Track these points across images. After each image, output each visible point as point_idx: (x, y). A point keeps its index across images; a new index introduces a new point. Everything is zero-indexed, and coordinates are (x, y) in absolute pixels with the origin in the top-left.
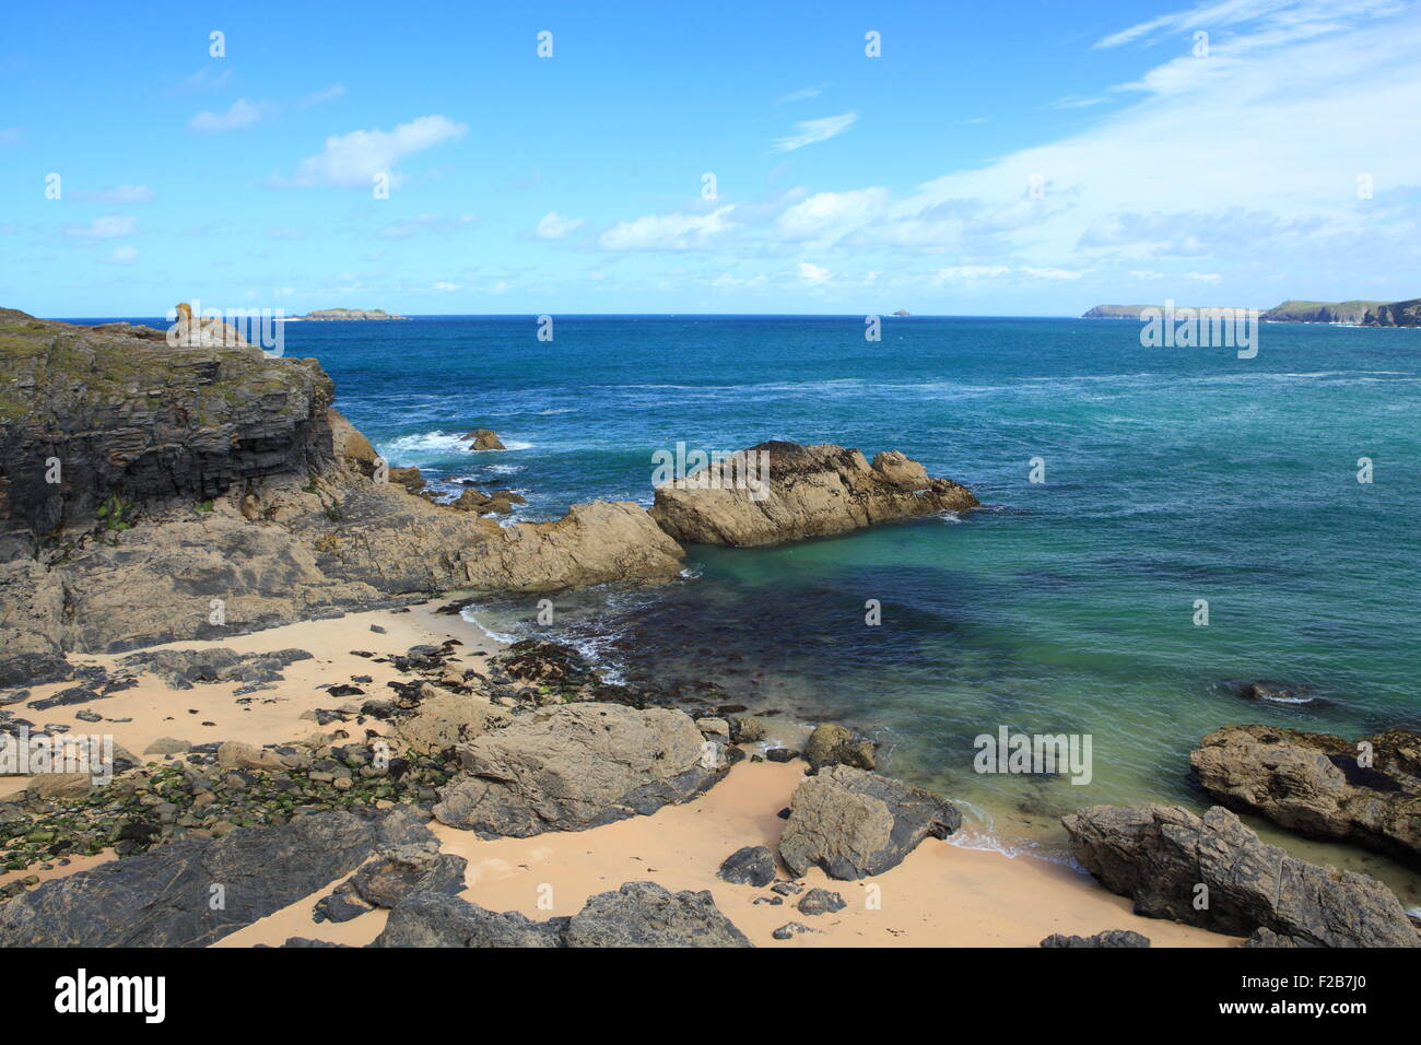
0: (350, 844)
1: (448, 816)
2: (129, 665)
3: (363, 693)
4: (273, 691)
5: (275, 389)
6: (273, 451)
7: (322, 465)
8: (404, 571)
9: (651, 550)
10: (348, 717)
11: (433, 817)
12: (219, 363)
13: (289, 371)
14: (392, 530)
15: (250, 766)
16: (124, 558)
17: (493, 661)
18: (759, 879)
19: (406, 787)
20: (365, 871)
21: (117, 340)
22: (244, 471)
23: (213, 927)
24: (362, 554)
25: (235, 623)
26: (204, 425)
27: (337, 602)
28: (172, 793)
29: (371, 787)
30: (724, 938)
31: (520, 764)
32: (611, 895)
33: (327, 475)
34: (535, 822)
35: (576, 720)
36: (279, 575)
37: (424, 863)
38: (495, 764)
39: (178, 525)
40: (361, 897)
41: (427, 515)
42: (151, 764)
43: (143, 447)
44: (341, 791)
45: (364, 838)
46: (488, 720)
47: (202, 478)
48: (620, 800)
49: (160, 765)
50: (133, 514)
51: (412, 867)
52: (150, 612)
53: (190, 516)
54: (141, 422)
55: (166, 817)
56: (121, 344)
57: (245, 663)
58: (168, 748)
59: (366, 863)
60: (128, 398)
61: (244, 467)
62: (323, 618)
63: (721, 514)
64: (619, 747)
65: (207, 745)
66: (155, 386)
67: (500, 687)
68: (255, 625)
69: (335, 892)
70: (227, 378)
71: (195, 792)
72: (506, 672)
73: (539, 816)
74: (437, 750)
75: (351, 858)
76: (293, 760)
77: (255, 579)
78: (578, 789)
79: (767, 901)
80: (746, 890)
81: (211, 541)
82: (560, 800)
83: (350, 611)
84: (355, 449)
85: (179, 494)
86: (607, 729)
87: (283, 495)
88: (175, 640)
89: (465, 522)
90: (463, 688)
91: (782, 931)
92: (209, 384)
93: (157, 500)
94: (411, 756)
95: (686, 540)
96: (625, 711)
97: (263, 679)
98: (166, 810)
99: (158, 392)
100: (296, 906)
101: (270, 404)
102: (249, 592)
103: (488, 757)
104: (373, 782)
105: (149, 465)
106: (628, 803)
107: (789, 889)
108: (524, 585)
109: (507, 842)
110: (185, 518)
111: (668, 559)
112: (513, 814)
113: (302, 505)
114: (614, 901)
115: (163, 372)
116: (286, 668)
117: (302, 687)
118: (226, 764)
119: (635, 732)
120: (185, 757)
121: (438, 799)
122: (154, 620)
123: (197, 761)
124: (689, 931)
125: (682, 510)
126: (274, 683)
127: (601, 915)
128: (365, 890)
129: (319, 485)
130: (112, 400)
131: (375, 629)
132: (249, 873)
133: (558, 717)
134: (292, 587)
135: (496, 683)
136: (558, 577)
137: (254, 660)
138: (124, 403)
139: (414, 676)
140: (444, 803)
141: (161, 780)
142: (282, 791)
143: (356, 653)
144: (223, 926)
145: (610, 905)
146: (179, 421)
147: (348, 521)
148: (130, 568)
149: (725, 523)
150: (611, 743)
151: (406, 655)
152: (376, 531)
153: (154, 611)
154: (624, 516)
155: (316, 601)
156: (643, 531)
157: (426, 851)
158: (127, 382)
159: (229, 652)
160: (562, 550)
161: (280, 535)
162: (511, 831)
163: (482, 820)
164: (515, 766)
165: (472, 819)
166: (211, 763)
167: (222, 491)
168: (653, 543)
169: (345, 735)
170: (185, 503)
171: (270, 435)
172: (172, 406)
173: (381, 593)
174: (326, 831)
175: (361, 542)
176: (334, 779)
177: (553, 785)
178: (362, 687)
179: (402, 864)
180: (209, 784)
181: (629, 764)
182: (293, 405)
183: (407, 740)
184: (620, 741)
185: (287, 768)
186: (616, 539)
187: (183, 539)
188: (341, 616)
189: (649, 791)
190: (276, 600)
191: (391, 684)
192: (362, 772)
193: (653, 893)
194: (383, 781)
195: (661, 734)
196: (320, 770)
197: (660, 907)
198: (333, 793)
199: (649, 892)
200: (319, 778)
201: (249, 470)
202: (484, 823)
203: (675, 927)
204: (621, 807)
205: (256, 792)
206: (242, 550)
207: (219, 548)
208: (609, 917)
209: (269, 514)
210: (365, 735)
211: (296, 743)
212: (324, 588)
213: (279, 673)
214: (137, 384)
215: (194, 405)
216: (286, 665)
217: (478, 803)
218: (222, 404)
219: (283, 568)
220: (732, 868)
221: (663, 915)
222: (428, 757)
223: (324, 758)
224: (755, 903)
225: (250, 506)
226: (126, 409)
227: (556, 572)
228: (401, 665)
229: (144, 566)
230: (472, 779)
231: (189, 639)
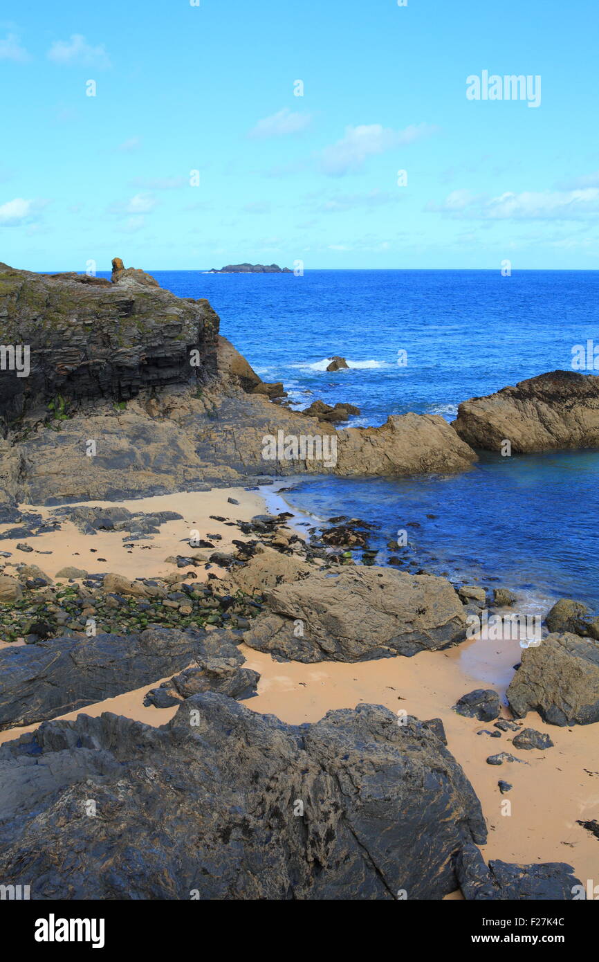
0: (177, 654)
1: (253, 641)
2: (57, 515)
3: (213, 547)
4: (150, 540)
5: (173, 321)
6: (171, 367)
7: (207, 379)
8: (258, 460)
9: (449, 453)
10: (199, 563)
11: (242, 641)
12: (133, 301)
13: (185, 308)
14: (253, 429)
15: (123, 592)
16: (63, 439)
17: (313, 530)
18: (485, 716)
19: (230, 618)
20: (184, 674)
21: (65, 284)
22: (150, 380)
23: (74, 700)
24: (230, 445)
25: (132, 490)
26: (122, 346)
27: (206, 480)
28: (68, 605)
29: (205, 615)
30: (435, 756)
31: (309, 607)
32: (347, 711)
33: (209, 386)
34: (318, 652)
35: (358, 578)
36: (167, 458)
37: (225, 672)
38: (291, 606)
39: (101, 418)
40: (179, 692)
41: (280, 419)
42: (59, 585)
43: (79, 362)
44: (183, 616)
45: (187, 650)
46: (300, 574)
47: (120, 385)
48: (385, 643)
49: (65, 585)
50: (71, 409)
51: (216, 675)
52: (75, 479)
53: (110, 412)
54: (78, 343)
55: (61, 621)
56: (67, 287)
57: (135, 519)
58: (71, 574)
59: (187, 668)
60: (70, 326)
61: (150, 378)
62: (195, 490)
63: (509, 428)
64: (389, 601)
65: (97, 574)
66: (89, 318)
67: (315, 551)
68: (146, 493)
69: (161, 687)
70: (140, 312)
71: (83, 607)
72: (322, 540)
73: (321, 649)
74: (258, 593)
75: (177, 663)
76: (153, 590)
77: (150, 460)
78: (352, 630)
79: (488, 733)
80: (474, 722)
81: (122, 430)
82: (338, 638)
83: (215, 487)
84: (238, 369)
85: (103, 396)
86: (382, 587)
87: (176, 400)
88: (91, 500)
89: (308, 425)
90: (287, 549)
91: (495, 758)
92: (125, 316)
93: (88, 400)
94: (239, 595)
95: (480, 447)
96: (400, 574)
97: (144, 531)
98: (61, 615)
99: (91, 322)
100: (133, 693)
101: (169, 332)
102: (144, 469)
103: (285, 600)
104: (207, 611)
105: (83, 375)
106: (392, 646)
107: (509, 726)
108: (348, 475)
109: (295, 665)
110: (106, 413)
111: (462, 461)
112: (302, 645)
113: (190, 407)
114: (348, 716)
115: (95, 307)
116: (163, 525)
117: (170, 539)
118: (108, 589)
119: (404, 591)
120: (82, 581)
121: (248, 628)
122: (77, 484)
123: (88, 584)
124: (405, 747)
125: (478, 423)
126: (152, 535)
127: (335, 725)
128: (181, 687)
129: (204, 393)
130: (59, 327)
131: (230, 501)
132: (102, 665)
133: (344, 575)
134: (176, 467)
135: (313, 547)
136: (374, 470)
137: (141, 518)
138: (67, 329)
139: (253, 537)
140: (251, 631)
141: (63, 595)
142: (142, 612)
143: (214, 518)
144: (81, 700)
145: (344, 719)
146: (104, 343)
147: (223, 420)
148: (66, 447)
149: (513, 435)
150: (384, 598)
151: (249, 521)
152: (242, 429)
153: (78, 479)
154: (429, 425)
155: (192, 478)
156: (444, 438)
157: (228, 664)
158: (70, 314)
159: (124, 510)
160: (379, 449)
161: (171, 429)
162: (297, 657)
163: (277, 646)
164: (306, 608)
165: (270, 645)
166: (98, 587)
167: (134, 396)
168: (452, 447)
169: (194, 576)
170: (107, 403)
171: (168, 355)
172: (100, 332)
173: (240, 475)
174: (161, 642)
175: (229, 436)
176: (180, 606)
177: (333, 626)
178: (214, 542)
179: (210, 672)
180: (93, 601)
181: (396, 616)
182: (186, 333)
183: (238, 583)
184: (390, 597)
185: (149, 596)
186: (422, 443)
187: (103, 428)
188: (208, 490)
189: (411, 638)
190: (163, 475)
191: (234, 542)
192: (200, 603)
193: (381, 714)
194: (214, 611)
195: (425, 595)
196: (171, 600)
197: (383, 725)
198: (177, 617)
199: (378, 713)
200: (170, 605)
201: (153, 381)
202: (279, 649)
203: (394, 742)
204: (387, 648)
205: (124, 610)
206: (144, 439)
207: (128, 436)
208: (342, 728)
209: (166, 412)
210: (207, 577)
211: (159, 578)
212: (199, 469)
213: (157, 528)
214: (76, 316)
215: (115, 332)
216: (163, 522)
217: (276, 634)
218: (135, 331)
219: (170, 453)
220: (465, 704)
221: (385, 732)
222: (252, 597)
223: (176, 591)
224: (478, 734)
225: (153, 406)
226: (68, 333)
227: (373, 467)
228: (245, 529)
229: (75, 446)
230: (274, 615)
231: (100, 500)
